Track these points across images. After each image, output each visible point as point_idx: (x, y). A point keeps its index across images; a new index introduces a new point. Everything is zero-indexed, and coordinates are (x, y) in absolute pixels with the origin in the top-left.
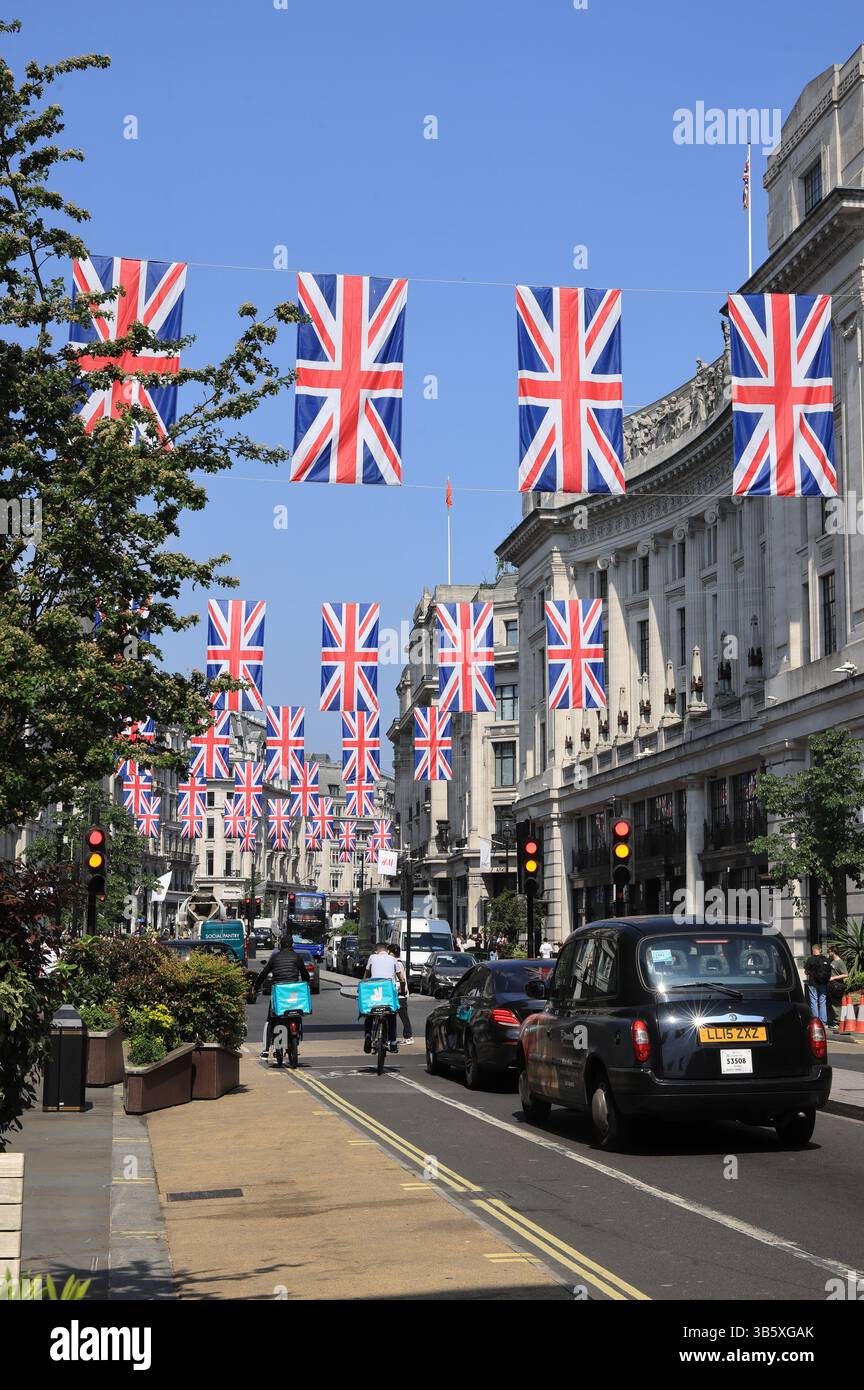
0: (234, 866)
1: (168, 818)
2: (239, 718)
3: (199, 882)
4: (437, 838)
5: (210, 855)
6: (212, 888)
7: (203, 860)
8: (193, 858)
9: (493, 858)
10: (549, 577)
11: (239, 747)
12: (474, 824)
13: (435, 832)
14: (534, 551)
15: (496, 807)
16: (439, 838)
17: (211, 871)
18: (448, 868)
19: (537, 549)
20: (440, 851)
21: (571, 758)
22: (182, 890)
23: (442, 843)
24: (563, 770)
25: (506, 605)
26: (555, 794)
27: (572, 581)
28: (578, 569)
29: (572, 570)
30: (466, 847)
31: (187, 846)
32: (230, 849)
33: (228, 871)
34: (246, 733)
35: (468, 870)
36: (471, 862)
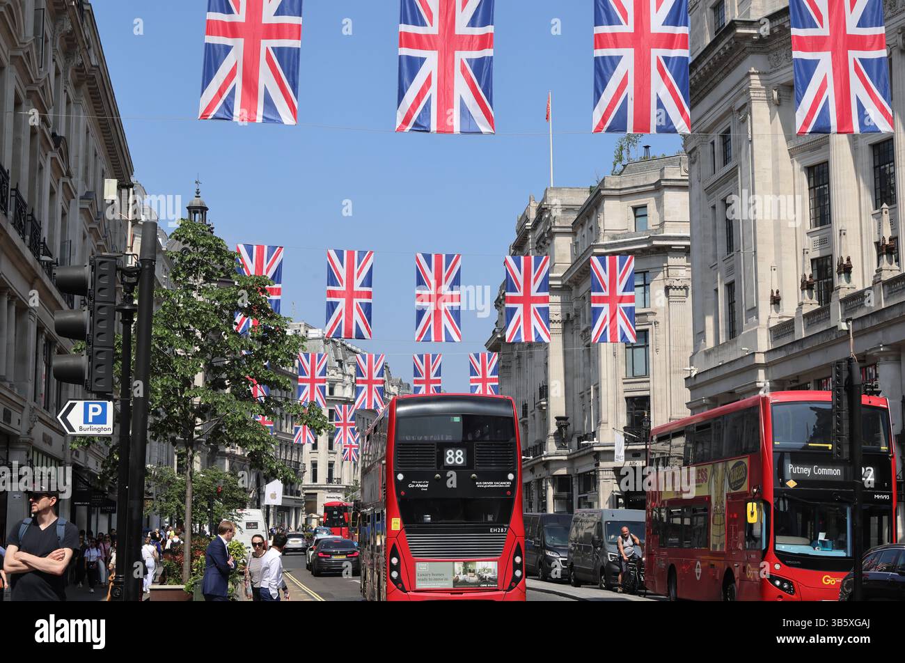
0: (335, 475)
1: (278, 429)
2: (339, 344)
3: (304, 489)
4: (555, 434)
5: (314, 465)
6: (316, 494)
7: (309, 468)
8: (301, 465)
9: (626, 451)
10: (745, 105)
11: (339, 369)
12: (604, 417)
13: (553, 428)
14: (715, 85)
15: (627, 398)
16: (558, 435)
17: (315, 479)
18: (567, 465)
19: (719, 82)
20: (559, 447)
21: (778, 316)
22: (291, 495)
23: (561, 438)
24: (771, 329)
25: (634, 190)
26: (760, 359)
27: (774, 108)
28: (782, 93)
29: (775, 94)
30: (595, 440)
31: (295, 455)
32: (332, 459)
33: (330, 479)
34: (345, 358)
35: (597, 465)
36: (602, 456)
